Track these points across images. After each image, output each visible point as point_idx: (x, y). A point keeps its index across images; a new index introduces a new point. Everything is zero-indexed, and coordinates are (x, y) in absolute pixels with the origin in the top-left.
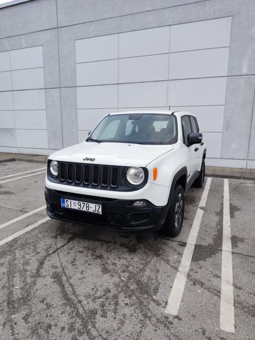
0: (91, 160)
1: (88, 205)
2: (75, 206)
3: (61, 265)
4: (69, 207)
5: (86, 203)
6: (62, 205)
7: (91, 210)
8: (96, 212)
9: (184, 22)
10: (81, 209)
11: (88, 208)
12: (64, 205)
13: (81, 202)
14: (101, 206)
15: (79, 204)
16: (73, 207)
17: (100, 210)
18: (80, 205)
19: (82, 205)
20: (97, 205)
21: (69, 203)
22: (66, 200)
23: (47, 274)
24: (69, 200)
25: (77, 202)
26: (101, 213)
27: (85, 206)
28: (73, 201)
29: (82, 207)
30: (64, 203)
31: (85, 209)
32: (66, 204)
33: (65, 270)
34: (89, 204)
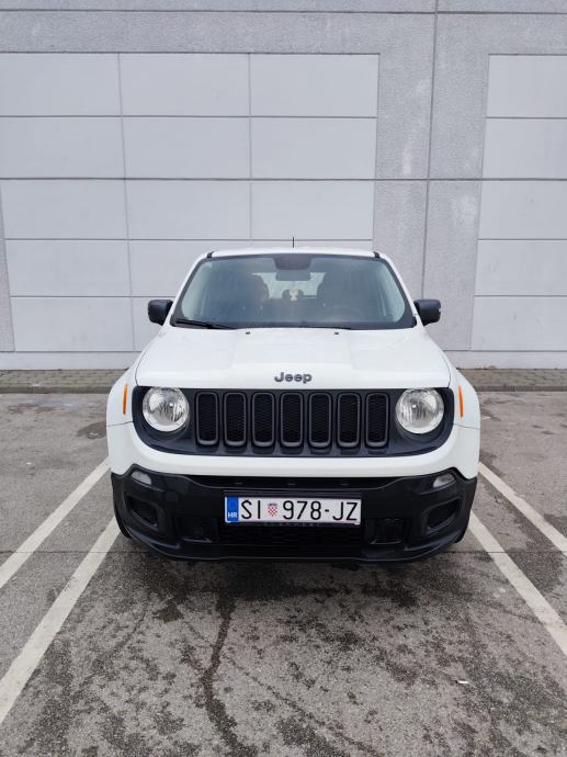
0: (298, 378)
1: (316, 506)
2: (273, 512)
3: (277, 695)
4: (254, 518)
5: (310, 501)
6: (228, 516)
7: (326, 518)
8: (344, 520)
9: (279, 50)
10: (295, 519)
11: (316, 515)
12: (233, 515)
13: (294, 501)
14: (359, 502)
15: (288, 506)
16: (266, 517)
17: (357, 515)
18: (292, 509)
19: (298, 507)
20: (345, 501)
21: (253, 508)
22: (241, 500)
23: (264, 736)
24: (254, 501)
25: (280, 501)
26: (358, 522)
27: (308, 509)
28: (265, 502)
29: (296, 514)
30: (237, 511)
31: (306, 518)
32: (242, 511)
33: (300, 705)
34: (321, 501)
